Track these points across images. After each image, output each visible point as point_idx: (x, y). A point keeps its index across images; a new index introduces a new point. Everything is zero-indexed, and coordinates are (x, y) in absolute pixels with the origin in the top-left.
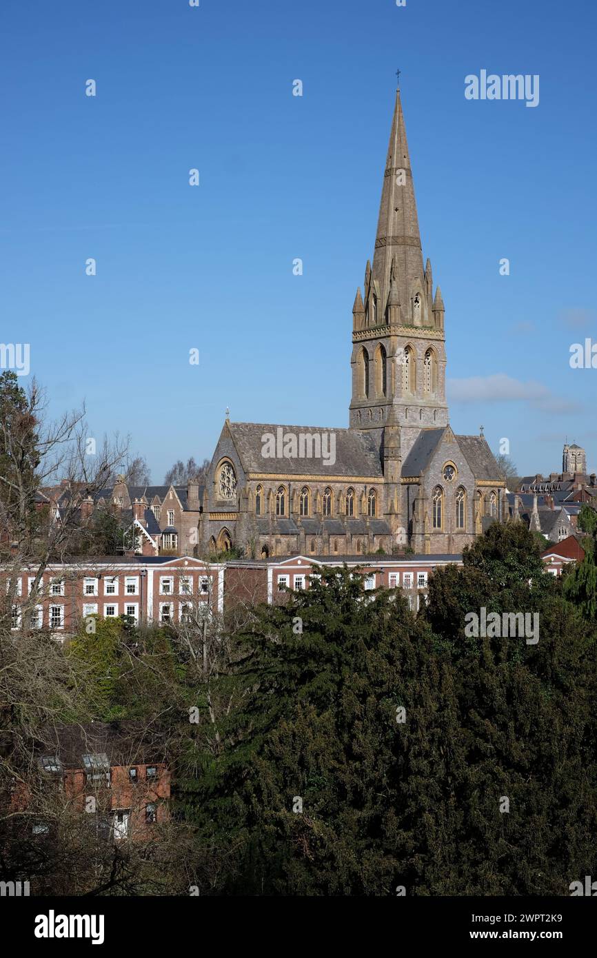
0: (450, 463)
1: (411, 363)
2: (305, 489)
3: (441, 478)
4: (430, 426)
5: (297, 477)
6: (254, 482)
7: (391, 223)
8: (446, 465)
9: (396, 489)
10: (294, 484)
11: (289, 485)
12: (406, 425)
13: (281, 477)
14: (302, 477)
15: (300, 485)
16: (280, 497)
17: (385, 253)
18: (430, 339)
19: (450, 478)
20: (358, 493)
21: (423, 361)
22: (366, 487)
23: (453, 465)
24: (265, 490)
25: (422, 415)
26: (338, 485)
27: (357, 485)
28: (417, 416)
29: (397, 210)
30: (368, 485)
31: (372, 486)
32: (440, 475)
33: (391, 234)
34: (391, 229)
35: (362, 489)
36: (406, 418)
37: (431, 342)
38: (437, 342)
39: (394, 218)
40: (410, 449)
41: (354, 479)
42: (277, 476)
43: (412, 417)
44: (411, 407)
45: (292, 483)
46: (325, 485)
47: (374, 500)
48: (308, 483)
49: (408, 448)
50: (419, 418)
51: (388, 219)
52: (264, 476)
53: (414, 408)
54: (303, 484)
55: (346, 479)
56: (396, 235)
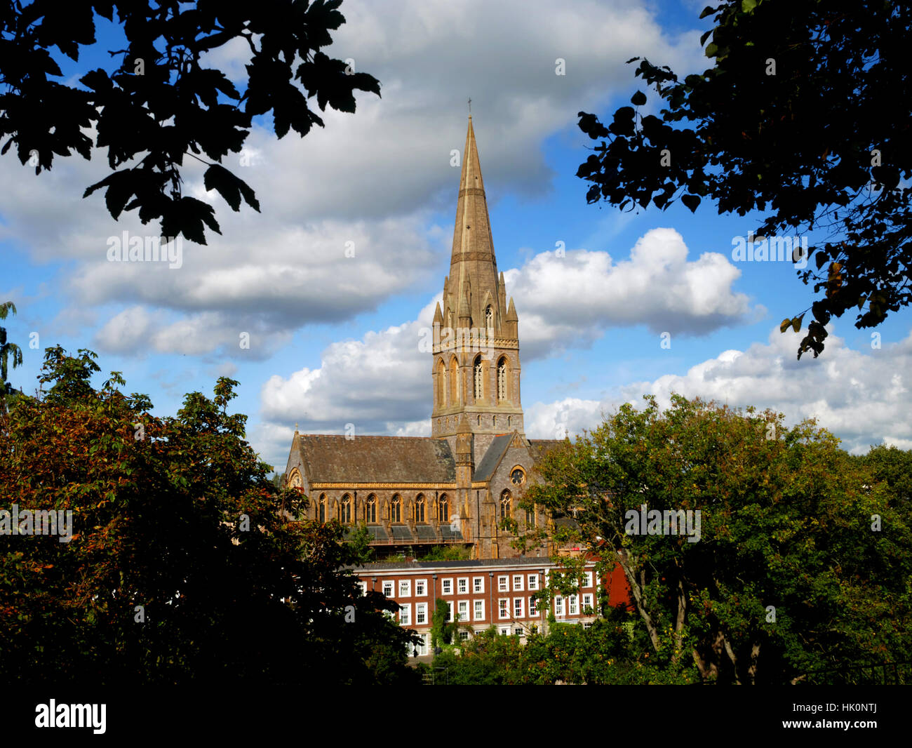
0: (518, 467)
1: (484, 371)
2: (371, 497)
3: (509, 482)
4: (504, 432)
5: (364, 486)
6: (318, 491)
7: (463, 241)
8: (515, 469)
9: (466, 495)
10: (360, 493)
11: (356, 494)
12: (480, 432)
13: (347, 486)
14: (369, 486)
15: (367, 493)
16: (346, 505)
17: (458, 268)
18: (504, 349)
19: (520, 481)
20: (428, 499)
21: (495, 370)
22: (437, 494)
23: (521, 469)
24: (329, 499)
25: (496, 421)
26: (407, 492)
27: (427, 492)
28: (490, 422)
29: (469, 228)
30: (439, 492)
31: (443, 492)
32: (508, 479)
33: (463, 251)
34: (463, 245)
35: (432, 495)
36: (479, 425)
37: (504, 351)
38: (510, 351)
39: (466, 236)
40: (484, 455)
41: (424, 486)
42: (342, 485)
43: (485, 423)
44: (483, 415)
45: (357, 491)
46: (393, 492)
47: (446, 505)
48: (375, 491)
49: (481, 454)
50: (492, 424)
51: (461, 237)
52: (329, 486)
53: (486, 415)
54: (370, 492)
55: (416, 486)
56: (468, 251)
